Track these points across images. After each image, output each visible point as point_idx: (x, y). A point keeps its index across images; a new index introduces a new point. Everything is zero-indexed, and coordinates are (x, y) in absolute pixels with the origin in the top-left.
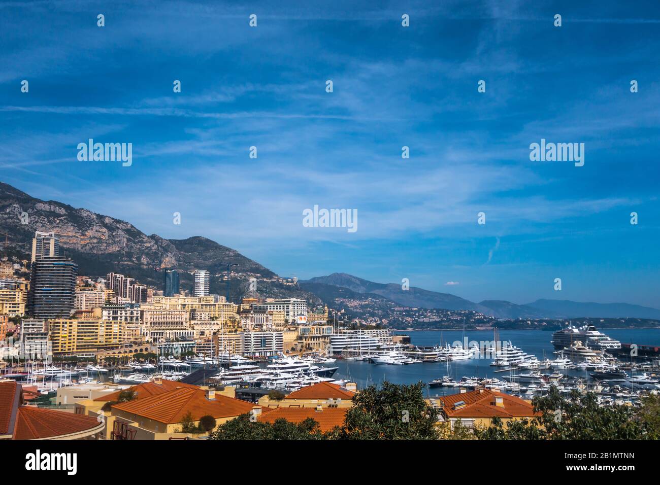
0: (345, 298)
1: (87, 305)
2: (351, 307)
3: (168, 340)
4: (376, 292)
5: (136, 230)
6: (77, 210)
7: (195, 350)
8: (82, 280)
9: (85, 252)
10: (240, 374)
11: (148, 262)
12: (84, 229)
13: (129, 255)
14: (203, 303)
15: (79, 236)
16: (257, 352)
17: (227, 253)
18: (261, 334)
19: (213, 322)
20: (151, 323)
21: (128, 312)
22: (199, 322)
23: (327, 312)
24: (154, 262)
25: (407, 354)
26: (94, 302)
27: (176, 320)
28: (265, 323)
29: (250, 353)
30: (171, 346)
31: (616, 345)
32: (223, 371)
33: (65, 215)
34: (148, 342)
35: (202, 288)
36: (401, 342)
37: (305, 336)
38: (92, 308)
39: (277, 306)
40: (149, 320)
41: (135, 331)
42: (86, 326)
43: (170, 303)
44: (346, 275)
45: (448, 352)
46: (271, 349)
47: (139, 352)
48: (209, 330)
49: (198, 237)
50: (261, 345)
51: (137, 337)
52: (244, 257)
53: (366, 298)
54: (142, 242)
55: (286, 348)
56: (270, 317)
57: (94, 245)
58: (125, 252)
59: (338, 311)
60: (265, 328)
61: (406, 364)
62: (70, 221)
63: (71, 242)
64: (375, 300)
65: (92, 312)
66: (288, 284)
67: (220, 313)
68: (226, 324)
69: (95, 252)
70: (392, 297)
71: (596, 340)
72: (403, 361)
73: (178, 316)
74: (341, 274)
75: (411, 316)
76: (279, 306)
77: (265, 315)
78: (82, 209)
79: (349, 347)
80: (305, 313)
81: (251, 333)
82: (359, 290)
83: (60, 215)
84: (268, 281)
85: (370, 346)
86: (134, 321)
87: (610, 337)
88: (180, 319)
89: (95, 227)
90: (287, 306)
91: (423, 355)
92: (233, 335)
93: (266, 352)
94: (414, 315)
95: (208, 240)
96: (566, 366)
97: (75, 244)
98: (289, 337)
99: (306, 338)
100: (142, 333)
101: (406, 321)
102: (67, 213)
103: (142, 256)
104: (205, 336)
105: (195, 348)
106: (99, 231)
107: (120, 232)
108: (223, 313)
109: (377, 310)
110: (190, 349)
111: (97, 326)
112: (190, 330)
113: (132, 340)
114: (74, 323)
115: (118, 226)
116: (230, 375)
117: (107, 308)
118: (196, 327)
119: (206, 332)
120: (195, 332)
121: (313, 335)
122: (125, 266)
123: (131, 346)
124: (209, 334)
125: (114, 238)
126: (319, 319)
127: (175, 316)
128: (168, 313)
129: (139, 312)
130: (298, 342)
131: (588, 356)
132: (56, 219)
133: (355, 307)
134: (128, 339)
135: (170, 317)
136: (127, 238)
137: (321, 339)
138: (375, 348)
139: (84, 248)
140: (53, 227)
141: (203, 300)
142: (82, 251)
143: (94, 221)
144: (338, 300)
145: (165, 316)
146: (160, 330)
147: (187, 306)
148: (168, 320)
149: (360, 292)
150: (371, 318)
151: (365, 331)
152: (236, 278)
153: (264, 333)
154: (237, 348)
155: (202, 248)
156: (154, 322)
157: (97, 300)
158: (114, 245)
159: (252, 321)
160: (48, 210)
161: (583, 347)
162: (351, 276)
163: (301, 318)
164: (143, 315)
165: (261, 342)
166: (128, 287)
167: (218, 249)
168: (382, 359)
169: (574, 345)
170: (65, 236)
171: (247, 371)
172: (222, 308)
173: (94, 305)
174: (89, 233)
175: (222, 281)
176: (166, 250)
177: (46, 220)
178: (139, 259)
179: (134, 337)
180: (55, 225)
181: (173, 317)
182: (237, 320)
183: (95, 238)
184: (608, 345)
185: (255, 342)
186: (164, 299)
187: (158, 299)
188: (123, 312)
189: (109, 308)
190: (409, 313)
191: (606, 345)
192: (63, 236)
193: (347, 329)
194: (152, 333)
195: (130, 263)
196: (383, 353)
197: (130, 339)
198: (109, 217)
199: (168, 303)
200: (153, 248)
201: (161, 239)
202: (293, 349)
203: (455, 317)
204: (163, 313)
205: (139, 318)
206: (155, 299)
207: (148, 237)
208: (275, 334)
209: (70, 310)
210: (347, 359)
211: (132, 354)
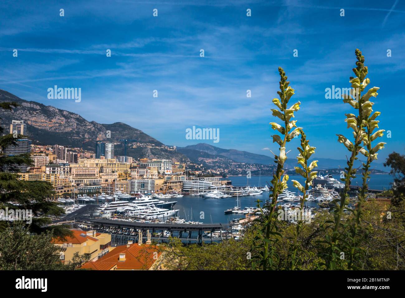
0: (204, 158)
1: (37, 164)
2: (208, 163)
3: (86, 185)
4: (223, 154)
5: (82, 119)
6: (47, 106)
7: (101, 191)
8: (45, 148)
9: (51, 131)
10: (116, 206)
11: (89, 137)
12: (51, 118)
13: (78, 133)
14: (109, 162)
15: (48, 122)
16: (139, 191)
17: (136, 132)
18: (142, 181)
19: (113, 174)
20: (76, 175)
21: (62, 169)
22: (105, 174)
23: (185, 167)
24: (92, 137)
25: (225, 192)
26: (42, 163)
27: (91, 173)
28: (146, 174)
29: (135, 192)
30: (86, 188)
31: (342, 186)
32: (107, 205)
33: (39, 110)
34: (73, 186)
35: (110, 153)
36: (226, 184)
37: (168, 181)
38: (41, 166)
39: (154, 164)
40: (75, 173)
41: (66, 179)
42: (34, 177)
43: (90, 163)
44: (206, 144)
45: (248, 191)
46: (148, 189)
47: (67, 192)
48: (110, 179)
49: (119, 123)
50: (142, 187)
51: (67, 183)
52: (145, 134)
53: (216, 158)
54: (86, 125)
55: (157, 188)
56: (149, 171)
57: (57, 127)
58: (75, 131)
59: (199, 165)
60: (145, 177)
61: (222, 198)
62: (43, 113)
63: (43, 125)
64: (221, 159)
65: (40, 169)
66: (170, 150)
67: (118, 168)
68: (122, 175)
69: (57, 131)
70: (232, 157)
71: (332, 183)
72: (221, 196)
73: (92, 171)
74: (203, 144)
75: (241, 168)
76: (155, 164)
77: (146, 169)
78: (50, 106)
79: (193, 188)
80: (171, 168)
81: (135, 180)
82: (213, 153)
83: (36, 110)
84: (159, 148)
85: (204, 187)
86: (66, 174)
87: (340, 182)
88: (94, 172)
89: (57, 117)
90: (160, 164)
91: (233, 193)
92: (124, 182)
93: (145, 191)
94: (242, 167)
95: (125, 125)
96: (310, 199)
97: (45, 126)
98: (159, 182)
99: (169, 182)
100: (70, 181)
101: (238, 170)
102: (41, 109)
103: (85, 133)
104: (108, 182)
105: (101, 190)
106: (60, 119)
107: (72, 120)
108: (120, 168)
109: (222, 164)
110: (98, 190)
111: (41, 177)
112: (99, 179)
113: (63, 185)
114: (26, 175)
115: (71, 116)
116: (111, 207)
117: (48, 166)
118: (103, 177)
119: (109, 179)
120: (102, 180)
121: (174, 181)
122: (75, 139)
123: (62, 188)
124: (110, 181)
125: (69, 123)
126: (180, 171)
127: (91, 171)
128: (86, 169)
129: (69, 168)
130: (164, 185)
131: (324, 193)
132: (34, 112)
133: (210, 163)
134: (61, 184)
135: (88, 171)
136: (76, 123)
137: (178, 183)
138: (208, 188)
139: (51, 129)
140: (32, 117)
141: (109, 161)
142: (50, 131)
143: (57, 113)
144: (200, 159)
145: (85, 171)
146: (81, 179)
147: (99, 164)
148: (86, 173)
149: (214, 154)
150: (218, 169)
151: (205, 178)
152: (140, 146)
153: (143, 180)
154: (127, 189)
155: (122, 129)
156: (78, 174)
157: (44, 161)
158: (68, 128)
159: (137, 173)
160: (30, 107)
161: (322, 188)
162: (209, 145)
163: (168, 171)
164: (71, 170)
165: (141, 185)
166: (66, 153)
167: (130, 130)
168: (209, 195)
169: (317, 187)
170: (40, 122)
171: (121, 205)
172: (120, 166)
173: (42, 164)
174: (54, 120)
175: (132, 148)
176: (100, 130)
177: (28, 112)
178: (83, 135)
179: (65, 183)
180: (33, 115)
181: (89, 171)
182: (128, 172)
183: (57, 123)
184: (338, 187)
185: (138, 185)
186: (86, 160)
187: (82, 160)
188: (59, 168)
189: (50, 166)
190: (240, 166)
191: (337, 186)
192: (38, 122)
193: (195, 177)
194: (76, 181)
195: (78, 138)
196: (211, 191)
197: (62, 184)
198: (67, 111)
199: (89, 162)
200: (92, 129)
201: (97, 123)
202: (161, 189)
203: (266, 168)
204: (83, 169)
205: (69, 172)
206: (81, 160)
207: (89, 122)
208: (150, 181)
209: (27, 168)
210: (191, 195)
211: (62, 193)
